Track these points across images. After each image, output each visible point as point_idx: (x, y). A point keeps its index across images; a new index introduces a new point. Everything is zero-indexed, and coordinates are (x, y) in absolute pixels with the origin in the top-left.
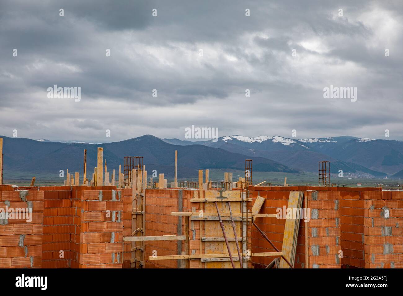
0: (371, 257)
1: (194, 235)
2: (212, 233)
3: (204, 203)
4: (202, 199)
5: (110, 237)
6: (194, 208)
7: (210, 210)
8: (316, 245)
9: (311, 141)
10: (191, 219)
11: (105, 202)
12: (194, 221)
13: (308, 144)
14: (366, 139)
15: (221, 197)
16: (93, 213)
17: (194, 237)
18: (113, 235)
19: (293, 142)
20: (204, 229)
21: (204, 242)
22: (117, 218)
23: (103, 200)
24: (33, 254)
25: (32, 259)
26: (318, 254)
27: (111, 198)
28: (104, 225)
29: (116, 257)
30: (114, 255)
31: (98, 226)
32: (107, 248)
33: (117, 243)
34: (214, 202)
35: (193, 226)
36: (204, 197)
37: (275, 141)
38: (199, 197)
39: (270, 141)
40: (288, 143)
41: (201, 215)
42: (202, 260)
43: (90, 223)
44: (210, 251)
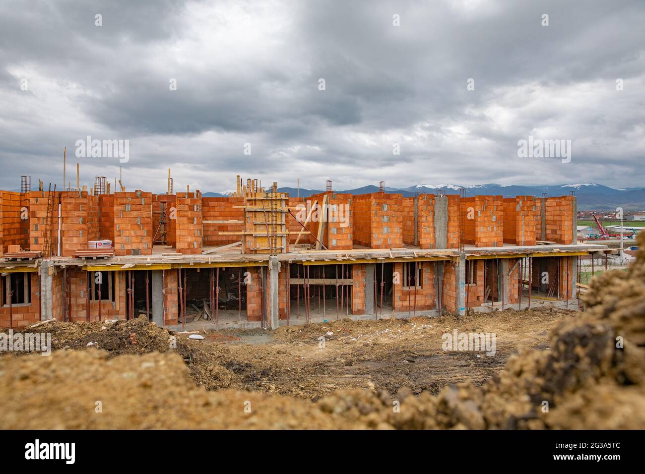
0: (374, 235)
1: (248, 220)
2: (260, 219)
3: (255, 200)
4: (253, 198)
5: (193, 220)
6: (249, 204)
7: (259, 205)
8: (335, 228)
9: (471, 187)
10: (246, 210)
11: (189, 199)
12: (249, 211)
13: (469, 189)
14: (504, 185)
15: (267, 197)
16: (182, 206)
17: (249, 222)
18: (195, 219)
19: (459, 188)
20: (255, 217)
21: (255, 224)
22: (197, 209)
23: (188, 198)
24: (146, 229)
25: (146, 232)
26: (336, 233)
27: (193, 197)
28: (189, 213)
29: (197, 232)
30: (196, 231)
31: (186, 213)
32: (191, 227)
33: (198, 224)
34: (262, 200)
35: (248, 215)
36: (255, 196)
37: (448, 187)
38: (252, 197)
39: (445, 187)
40: (456, 188)
41: (253, 208)
42: (254, 236)
43: (180, 212)
44: (259, 231)
